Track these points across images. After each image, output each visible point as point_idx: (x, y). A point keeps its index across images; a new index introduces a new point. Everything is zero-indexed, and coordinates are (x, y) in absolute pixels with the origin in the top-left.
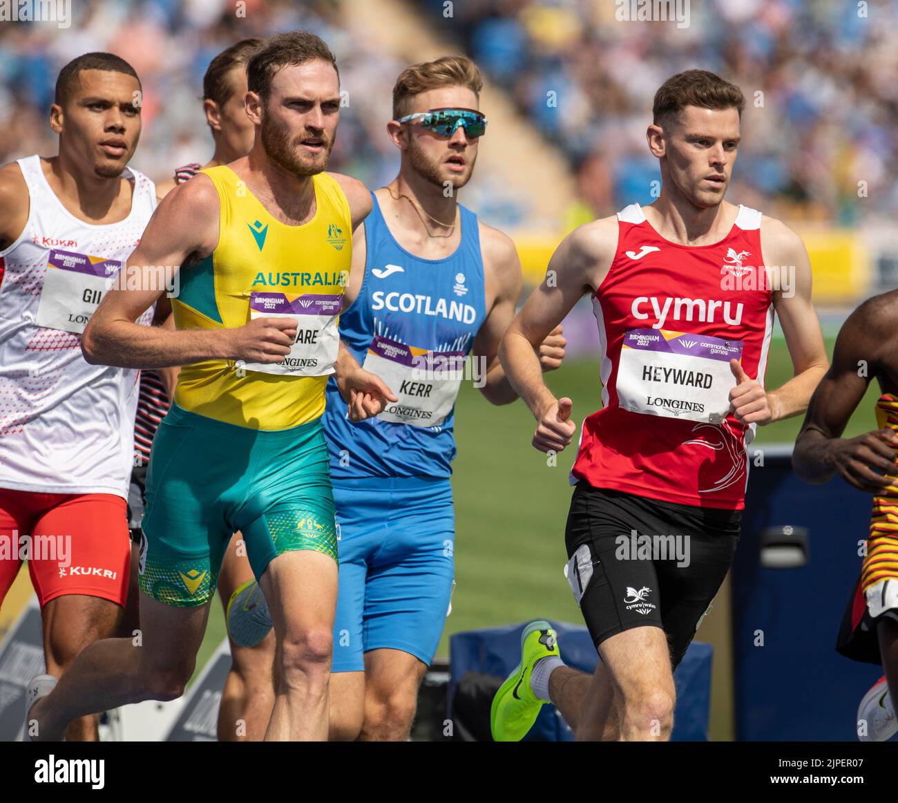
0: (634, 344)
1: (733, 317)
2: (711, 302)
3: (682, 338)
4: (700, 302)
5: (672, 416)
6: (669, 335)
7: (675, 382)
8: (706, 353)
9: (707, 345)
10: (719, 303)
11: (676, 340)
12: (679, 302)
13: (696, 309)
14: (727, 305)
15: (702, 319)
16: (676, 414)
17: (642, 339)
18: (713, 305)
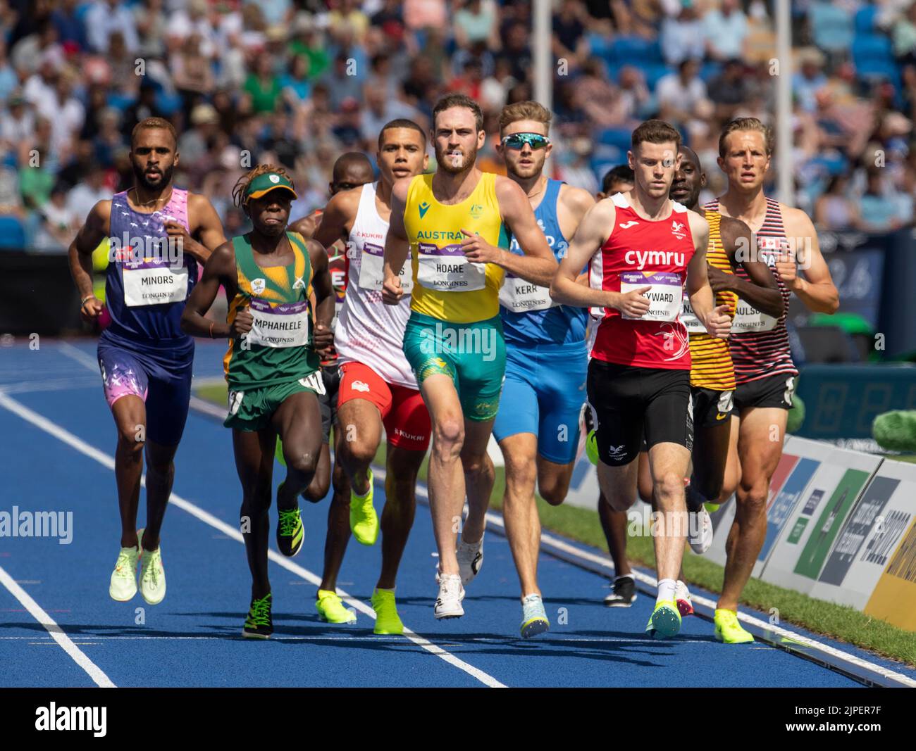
0: (627, 281)
1: (680, 261)
2: (668, 253)
3: (655, 275)
4: (662, 253)
5: (654, 319)
6: (647, 274)
7: (654, 300)
8: (667, 282)
9: (669, 278)
10: (672, 254)
11: (652, 277)
12: (651, 254)
13: (661, 258)
14: (676, 254)
15: (664, 263)
16: (656, 318)
17: (632, 278)
18: (669, 255)
